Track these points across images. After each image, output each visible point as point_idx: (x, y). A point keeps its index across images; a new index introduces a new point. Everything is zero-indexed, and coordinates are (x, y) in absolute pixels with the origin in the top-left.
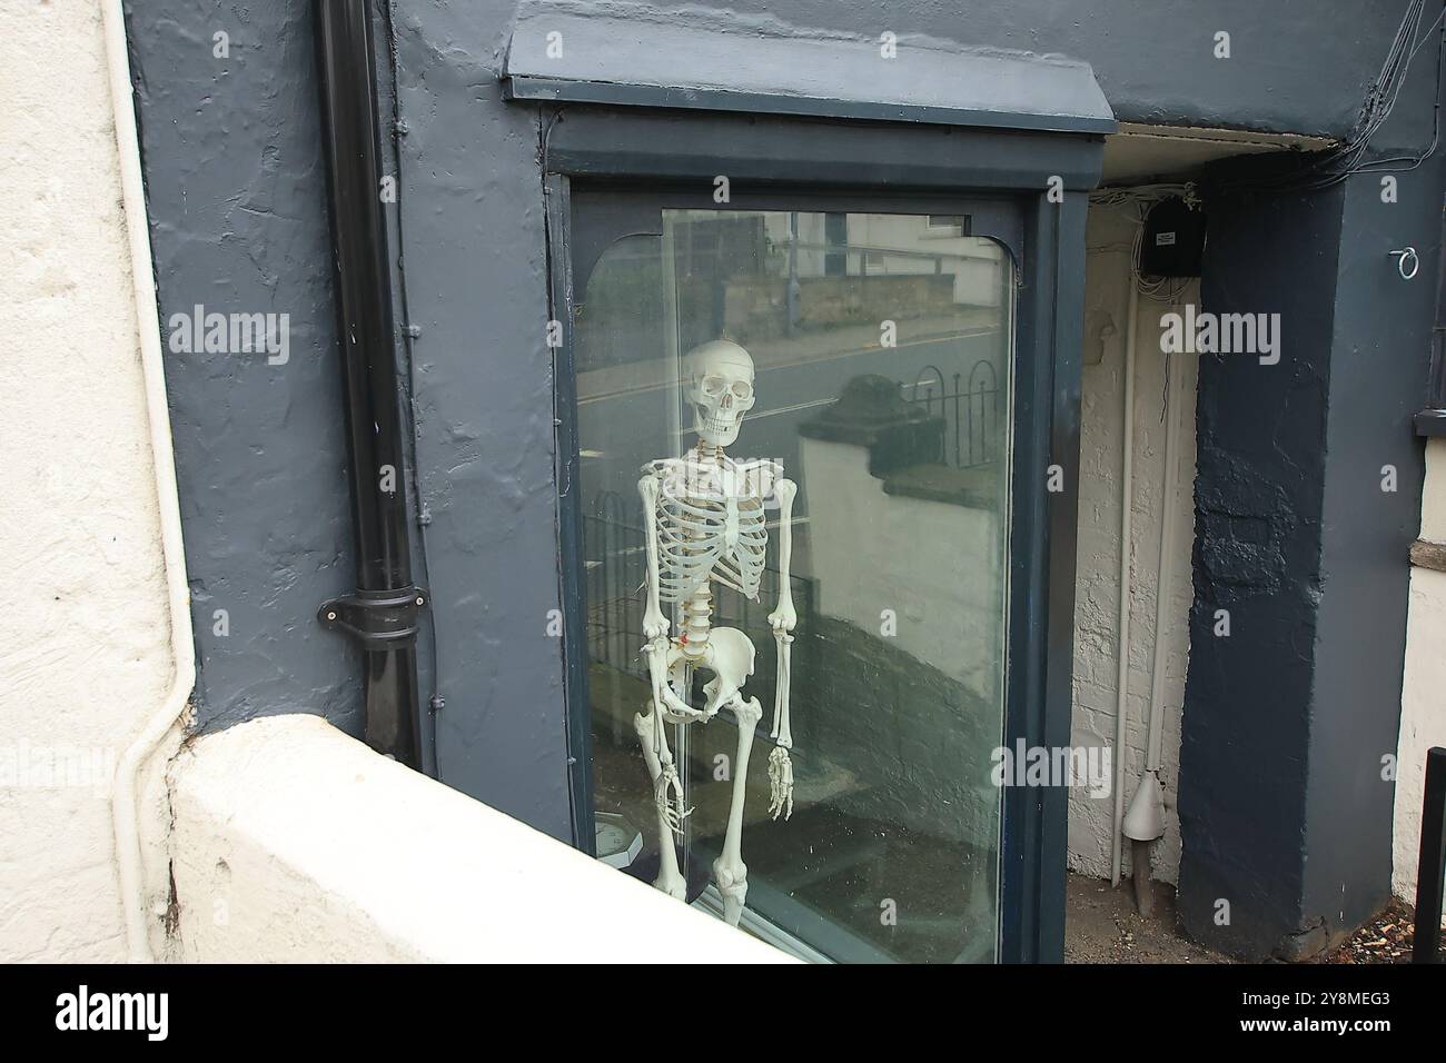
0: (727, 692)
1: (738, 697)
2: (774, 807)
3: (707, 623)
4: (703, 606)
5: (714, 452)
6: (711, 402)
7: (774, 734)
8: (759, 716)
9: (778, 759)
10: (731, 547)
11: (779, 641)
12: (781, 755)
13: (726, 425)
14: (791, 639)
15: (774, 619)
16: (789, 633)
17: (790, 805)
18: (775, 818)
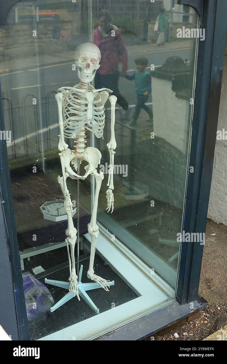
0: (91, 169)
1: (95, 172)
2: (108, 208)
3: (84, 146)
4: (82, 140)
5: (87, 85)
6: (82, 66)
7: (108, 185)
8: (103, 178)
9: (109, 193)
10: (89, 120)
11: (110, 153)
12: (110, 192)
13: (88, 75)
14: (115, 152)
15: (109, 145)
16: (114, 150)
17: (113, 208)
18: (108, 212)
